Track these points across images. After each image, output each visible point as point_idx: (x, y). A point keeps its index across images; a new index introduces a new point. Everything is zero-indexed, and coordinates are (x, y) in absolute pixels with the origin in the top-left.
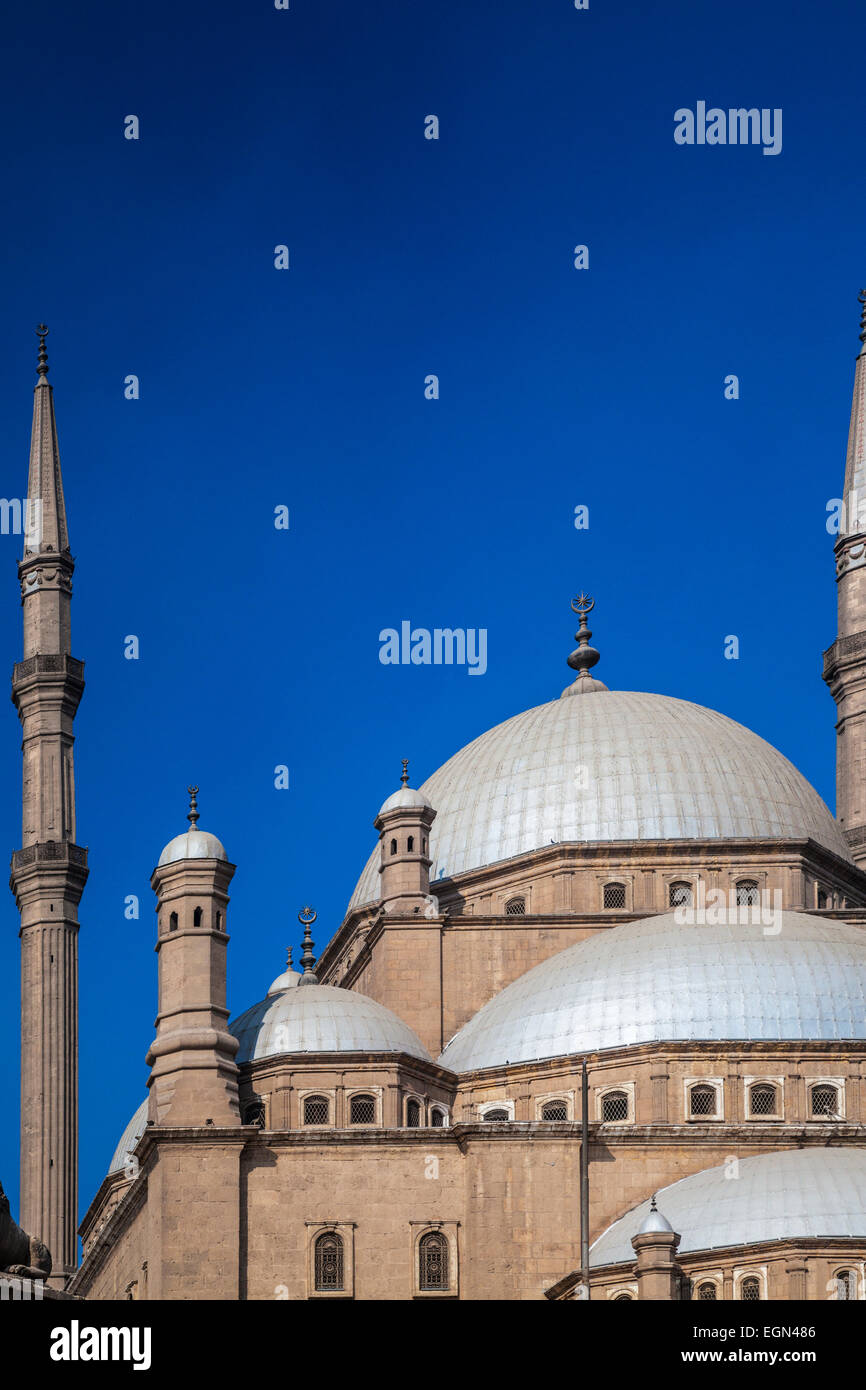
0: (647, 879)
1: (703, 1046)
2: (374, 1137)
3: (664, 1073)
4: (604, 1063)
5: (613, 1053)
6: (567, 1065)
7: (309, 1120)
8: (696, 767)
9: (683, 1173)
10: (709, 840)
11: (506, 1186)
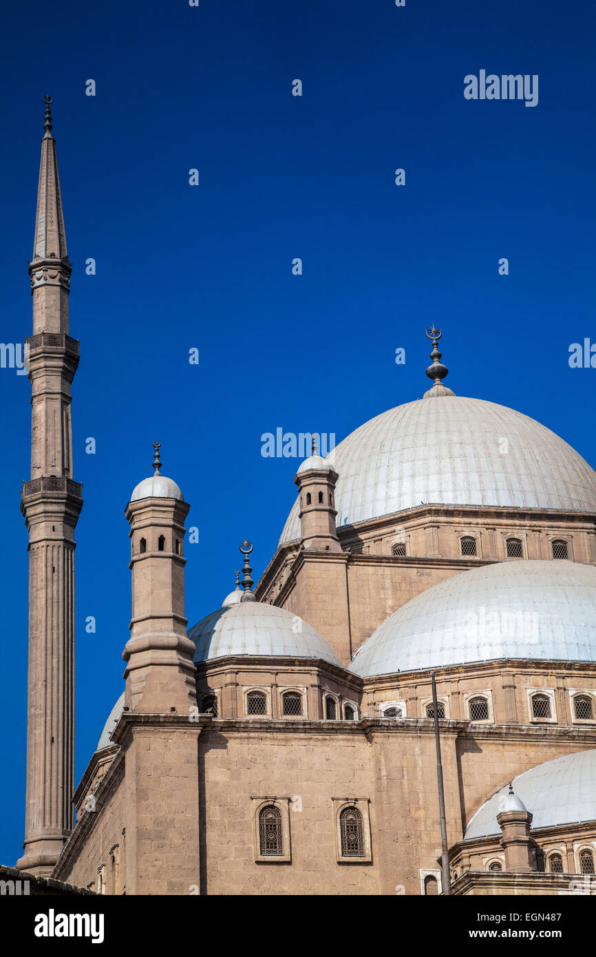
0: (490, 535)
1: (538, 664)
2: (302, 727)
3: (512, 684)
4: (469, 674)
5: (474, 667)
6: (442, 675)
7: (251, 711)
8: (518, 455)
9: (532, 764)
10: (530, 509)
11: (403, 770)
